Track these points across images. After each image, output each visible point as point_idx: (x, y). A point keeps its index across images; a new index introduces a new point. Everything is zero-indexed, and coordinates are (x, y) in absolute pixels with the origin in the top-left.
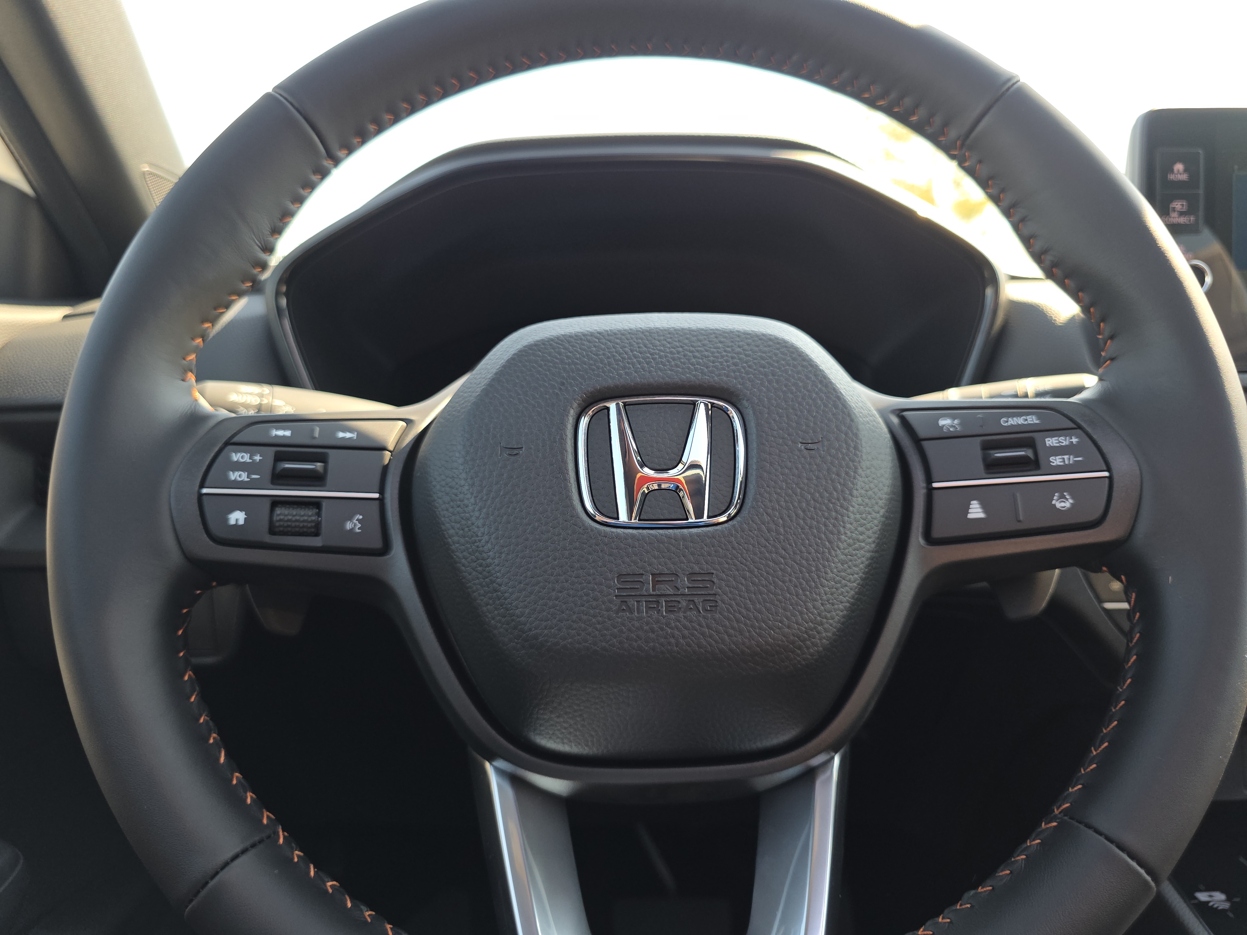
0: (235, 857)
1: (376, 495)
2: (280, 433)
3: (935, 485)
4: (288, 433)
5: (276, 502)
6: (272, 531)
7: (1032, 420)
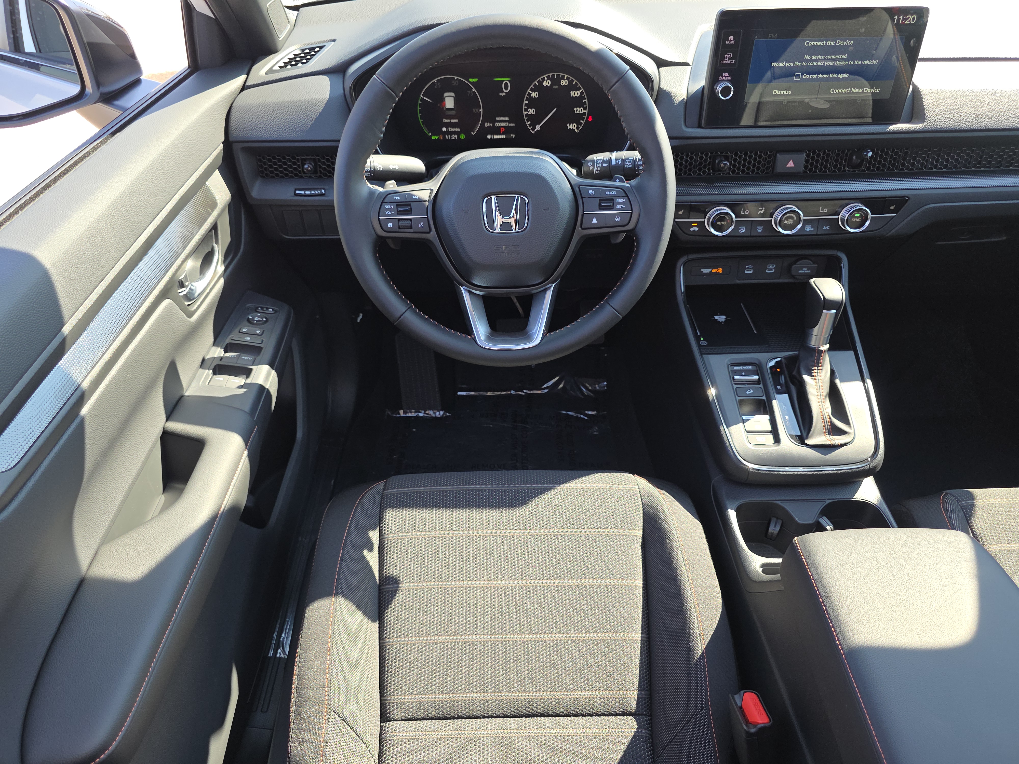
0: (406, 311)
1: (426, 216)
2: (397, 198)
3: (585, 213)
4: (399, 198)
5: (399, 220)
6: (399, 228)
7: (615, 193)
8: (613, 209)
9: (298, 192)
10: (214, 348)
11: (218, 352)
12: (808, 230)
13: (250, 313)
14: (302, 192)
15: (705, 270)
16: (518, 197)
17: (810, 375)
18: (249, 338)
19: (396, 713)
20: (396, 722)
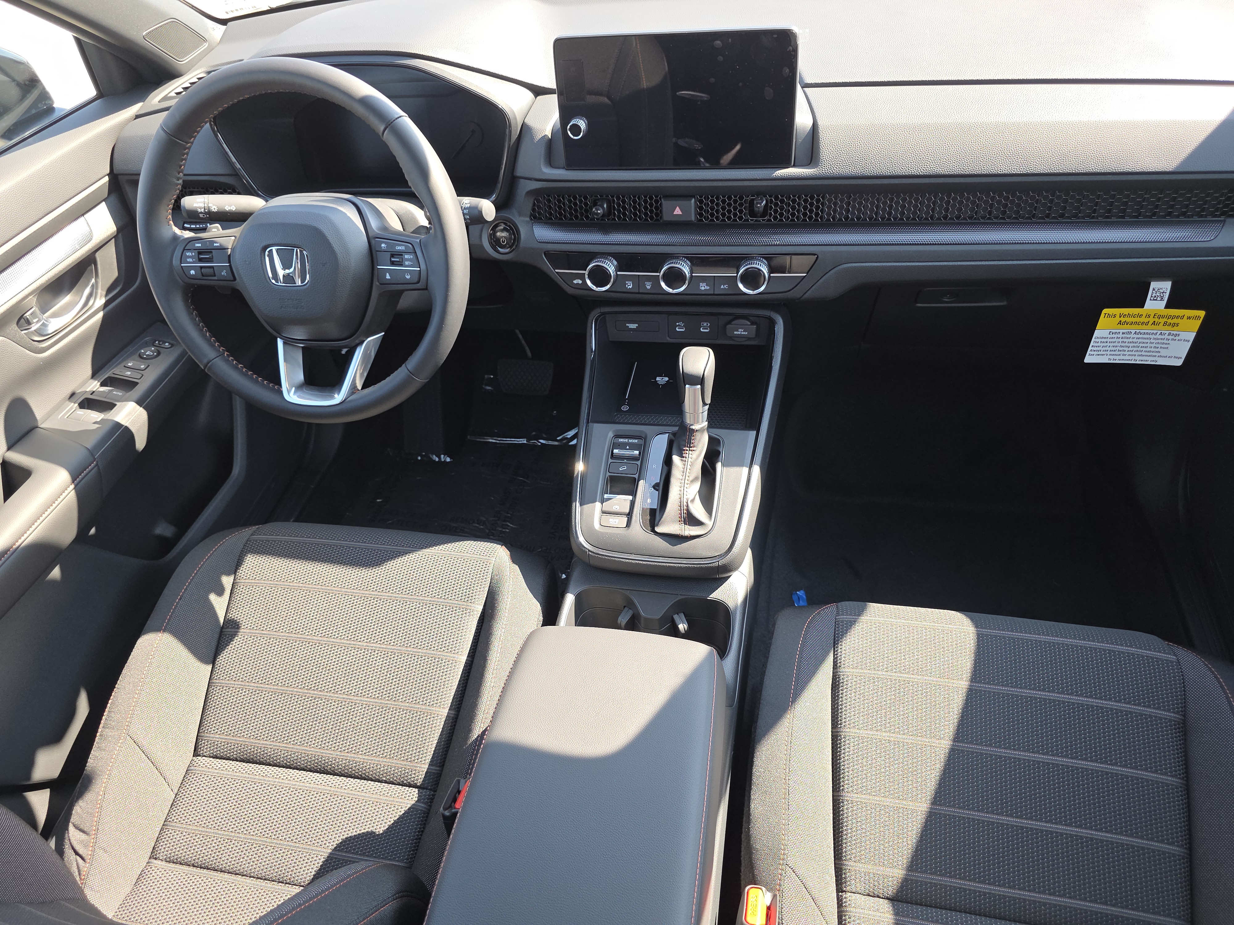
0: (216, 358)
1: (228, 264)
2: (198, 245)
3: (379, 267)
4: (200, 245)
5: (201, 267)
6: (203, 275)
7: (403, 248)
8: (402, 265)
9: (186, 225)
10: (91, 381)
11: (94, 386)
12: (703, 288)
13: (143, 348)
14: (189, 226)
15: (631, 325)
16: (297, 250)
17: (681, 456)
18: (129, 373)
19: (205, 749)
20: (204, 758)
